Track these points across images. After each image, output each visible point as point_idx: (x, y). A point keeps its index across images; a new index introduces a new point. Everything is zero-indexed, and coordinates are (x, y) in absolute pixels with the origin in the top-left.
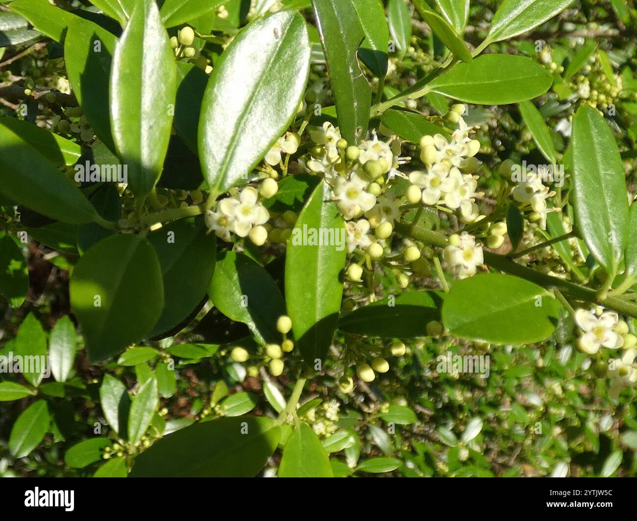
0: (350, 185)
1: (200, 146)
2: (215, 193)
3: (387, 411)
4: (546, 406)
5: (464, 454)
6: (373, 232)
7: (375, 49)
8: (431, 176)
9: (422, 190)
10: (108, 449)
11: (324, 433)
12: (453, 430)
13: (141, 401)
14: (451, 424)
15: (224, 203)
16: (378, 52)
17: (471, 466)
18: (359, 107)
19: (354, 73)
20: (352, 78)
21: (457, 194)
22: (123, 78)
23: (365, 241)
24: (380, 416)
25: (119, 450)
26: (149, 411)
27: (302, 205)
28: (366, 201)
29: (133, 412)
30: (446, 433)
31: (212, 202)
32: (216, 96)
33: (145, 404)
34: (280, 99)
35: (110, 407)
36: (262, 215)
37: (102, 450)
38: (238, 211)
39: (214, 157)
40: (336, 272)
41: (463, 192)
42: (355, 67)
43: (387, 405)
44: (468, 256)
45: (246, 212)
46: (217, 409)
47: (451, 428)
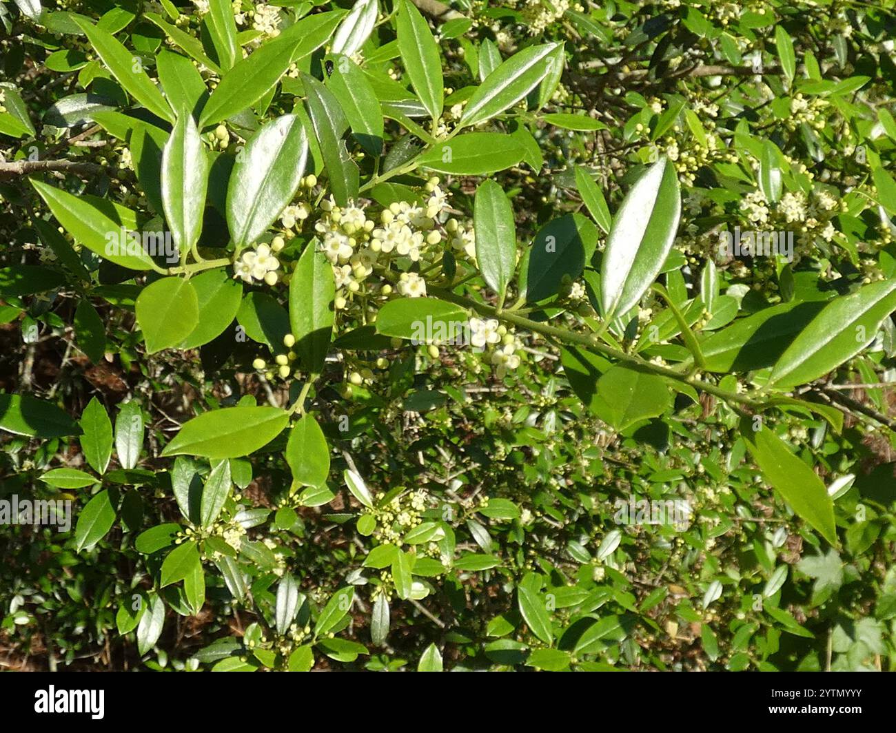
0: (333, 240)
1: (228, 214)
2: (239, 248)
3: (486, 505)
4: (697, 514)
5: (599, 574)
6: (352, 274)
7: (371, 134)
8: (388, 232)
9: (382, 242)
10: (180, 534)
11: (409, 524)
12: (587, 547)
13: (213, 484)
14: (585, 539)
15: (247, 256)
16: (374, 137)
17: (608, 586)
18: (349, 183)
19: (343, 158)
20: (343, 162)
21: (407, 243)
22: (170, 169)
23: (347, 280)
24: (478, 510)
25: (191, 536)
26: (223, 495)
27: (300, 255)
28: (346, 251)
29: (206, 496)
30: (578, 549)
31: (237, 255)
32: (238, 179)
33: (218, 487)
34: (285, 180)
35: (182, 491)
36: (274, 264)
37: (174, 535)
38: (256, 261)
39: (238, 224)
40: (327, 304)
41: (412, 243)
42: (344, 154)
43: (487, 498)
44: (413, 288)
45: (262, 261)
46: (295, 498)
47: (583, 543)
